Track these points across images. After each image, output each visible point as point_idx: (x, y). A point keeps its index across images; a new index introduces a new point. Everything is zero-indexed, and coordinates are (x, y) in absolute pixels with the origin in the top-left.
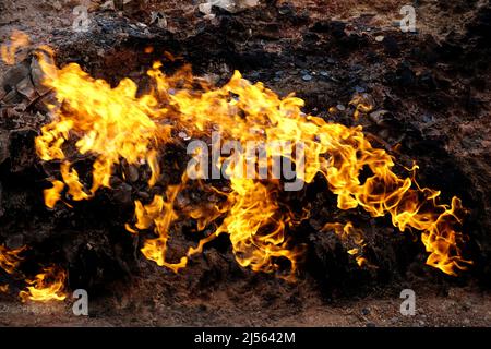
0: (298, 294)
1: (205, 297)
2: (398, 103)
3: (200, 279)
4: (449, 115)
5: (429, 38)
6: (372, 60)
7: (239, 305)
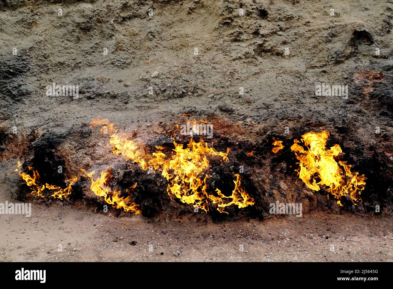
0: (207, 219)
1: (181, 218)
2: (238, 164)
3: (179, 213)
4: (254, 167)
5: (251, 143)
7: (190, 221)
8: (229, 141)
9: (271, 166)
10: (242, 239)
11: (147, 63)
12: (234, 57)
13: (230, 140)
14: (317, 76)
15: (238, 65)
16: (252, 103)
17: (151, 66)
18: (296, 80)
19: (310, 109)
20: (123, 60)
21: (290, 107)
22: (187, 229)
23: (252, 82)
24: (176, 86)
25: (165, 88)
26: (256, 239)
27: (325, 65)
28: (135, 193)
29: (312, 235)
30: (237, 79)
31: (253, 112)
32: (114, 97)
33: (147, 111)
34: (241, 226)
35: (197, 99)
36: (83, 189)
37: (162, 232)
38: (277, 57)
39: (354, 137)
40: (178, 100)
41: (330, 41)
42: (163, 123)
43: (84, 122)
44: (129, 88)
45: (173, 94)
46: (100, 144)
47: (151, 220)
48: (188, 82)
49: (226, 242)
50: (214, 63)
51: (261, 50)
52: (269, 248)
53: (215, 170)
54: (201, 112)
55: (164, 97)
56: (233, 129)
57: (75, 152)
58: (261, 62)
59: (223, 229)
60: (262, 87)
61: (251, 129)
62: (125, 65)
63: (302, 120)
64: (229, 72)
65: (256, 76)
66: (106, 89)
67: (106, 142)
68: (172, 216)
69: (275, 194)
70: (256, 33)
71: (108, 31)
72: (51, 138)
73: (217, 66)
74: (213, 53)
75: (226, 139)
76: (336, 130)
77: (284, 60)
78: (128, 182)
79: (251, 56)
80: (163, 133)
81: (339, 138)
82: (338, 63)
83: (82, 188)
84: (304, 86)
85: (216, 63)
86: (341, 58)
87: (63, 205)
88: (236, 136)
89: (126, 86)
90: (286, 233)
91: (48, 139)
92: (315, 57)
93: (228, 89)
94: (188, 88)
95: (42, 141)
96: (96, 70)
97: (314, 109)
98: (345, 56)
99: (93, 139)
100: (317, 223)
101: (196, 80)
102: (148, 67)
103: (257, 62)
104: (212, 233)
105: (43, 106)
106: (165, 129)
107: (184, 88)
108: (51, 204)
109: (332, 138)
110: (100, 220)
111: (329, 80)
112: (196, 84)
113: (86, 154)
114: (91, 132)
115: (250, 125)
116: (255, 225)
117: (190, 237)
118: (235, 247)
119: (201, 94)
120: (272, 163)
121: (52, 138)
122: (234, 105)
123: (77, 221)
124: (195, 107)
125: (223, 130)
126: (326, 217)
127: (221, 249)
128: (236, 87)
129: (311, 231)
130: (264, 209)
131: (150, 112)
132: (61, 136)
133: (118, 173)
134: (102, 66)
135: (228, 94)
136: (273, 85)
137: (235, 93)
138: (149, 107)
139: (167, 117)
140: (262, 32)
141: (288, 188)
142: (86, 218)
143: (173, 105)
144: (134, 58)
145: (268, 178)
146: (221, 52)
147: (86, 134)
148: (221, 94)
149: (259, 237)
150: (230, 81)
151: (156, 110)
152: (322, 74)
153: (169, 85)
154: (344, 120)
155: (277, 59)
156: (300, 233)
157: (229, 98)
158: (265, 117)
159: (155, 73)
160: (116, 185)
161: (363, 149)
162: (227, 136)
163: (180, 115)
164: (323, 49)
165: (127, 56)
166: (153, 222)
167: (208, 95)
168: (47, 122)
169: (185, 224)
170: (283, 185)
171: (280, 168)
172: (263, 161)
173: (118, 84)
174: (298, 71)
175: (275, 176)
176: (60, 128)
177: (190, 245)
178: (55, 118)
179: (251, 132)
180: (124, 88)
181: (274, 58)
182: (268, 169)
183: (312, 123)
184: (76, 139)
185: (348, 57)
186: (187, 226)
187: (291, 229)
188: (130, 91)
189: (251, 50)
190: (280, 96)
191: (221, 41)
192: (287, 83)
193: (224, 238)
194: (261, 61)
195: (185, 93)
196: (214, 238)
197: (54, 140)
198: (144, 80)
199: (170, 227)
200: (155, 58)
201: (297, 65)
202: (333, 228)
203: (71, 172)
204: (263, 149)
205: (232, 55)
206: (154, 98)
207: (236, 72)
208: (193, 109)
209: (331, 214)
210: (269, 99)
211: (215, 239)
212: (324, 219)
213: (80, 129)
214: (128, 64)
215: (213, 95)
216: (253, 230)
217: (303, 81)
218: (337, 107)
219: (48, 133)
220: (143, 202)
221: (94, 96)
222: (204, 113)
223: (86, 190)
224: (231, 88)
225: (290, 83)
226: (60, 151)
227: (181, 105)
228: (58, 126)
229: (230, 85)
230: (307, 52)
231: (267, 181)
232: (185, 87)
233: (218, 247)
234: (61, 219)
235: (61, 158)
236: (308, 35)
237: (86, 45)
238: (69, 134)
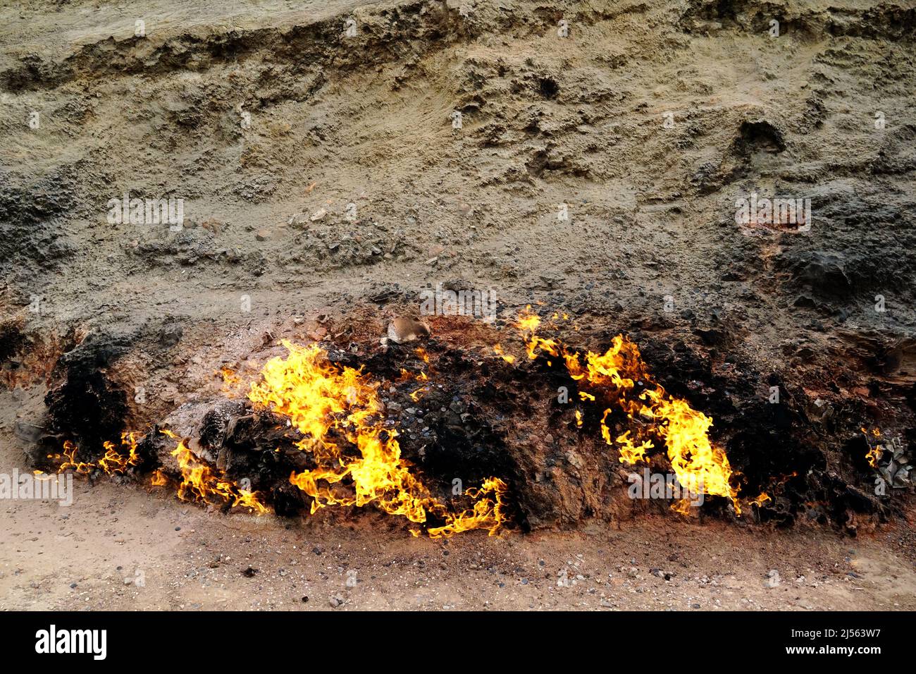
1: (356, 521)
2: (479, 408)
4: (513, 416)
6: (472, 378)
8: (463, 358)
9: (549, 414)
10: (481, 573)
11: (305, 192)
12: (484, 180)
13: (465, 356)
14: (660, 219)
15: (492, 197)
16: (518, 277)
17: (313, 198)
18: (615, 229)
19: (643, 291)
20: (257, 186)
21: (599, 286)
22: (366, 546)
23: (522, 232)
24: (359, 240)
25: (337, 245)
26: (512, 575)
27: (678, 196)
28: (259, 466)
29: (634, 569)
30: (489, 225)
31: (519, 295)
32: (235, 262)
33: (297, 291)
34: (481, 544)
35: (403, 268)
36: (159, 452)
37: (315, 550)
38: (578, 179)
39: (736, 353)
40: (363, 270)
41: (689, 146)
42: (326, 318)
43: (170, 312)
44: (265, 243)
45: (353, 257)
46: (197, 359)
47: (293, 523)
48: (387, 231)
49: (446, 578)
50: (442, 193)
51: (543, 165)
52: (536, 598)
53: (428, 421)
54: (407, 295)
55: (335, 262)
56: (474, 333)
57: (148, 376)
58: (542, 190)
59: (442, 548)
60: (542, 243)
61: (511, 334)
62: (260, 197)
63: (622, 315)
64: (472, 210)
65: (530, 219)
66: (220, 246)
67: (209, 356)
68: (337, 516)
69: (556, 476)
70: (532, 129)
71: (230, 128)
72: (103, 344)
73: (448, 199)
74: (441, 171)
75: (457, 355)
76: (698, 338)
77: (590, 185)
78: (245, 442)
79: (521, 177)
80: (325, 338)
81: (703, 357)
82: (706, 191)
83: (157, 449)
84: (631, 241)
85: (446, 191)
86: (713, 181)
87: (122, 483)
88: (479, 348)
89: (260, 239)
90: (577, 564)
91: (97, 347)
92: (657, 178)
93: (467, 247)
94: (385, 243)
95: (84, 350)
96: (202, 207)
97: (651, 290)
98: (721, 176)
99: (183, 348)
100: (647, 543)
101: (401, 228)
102: (308, 200)
103: (533, 190)
104: (417, 556)
105: (94, 280)
106: (329, 331)
107: (376, 244)
108: (98, 479)
109: (687, 356)
110: (191, 517)
111: (686, 227)
112: (402, 236)
113: (168, 379)
114: (181, 334)
115: (510, 324)
116: (512, 542)
117: (371, 564)
118: (463, 592)
119: (411, 257)
120: (551, 409)
121: (105, 346)
122: (479, 281)
123: (145, 519)
124: (396, 285)
125: (452, 334)
126: (669, 529)
127: (433, 595)
128: (485, 242)
129: (634, 561)
130: (532, 509)
131: (304, 293)
132: (123, 342)
133: (227, 422)
134: (216, 198)
135: (469, 258)
136: (566, 239)
137: (484, 255)
138: (302, 284)
139: (337, 304)
140: (545, 126)
141: (585, 463)
142: (162, 511)
143: (353, 279)
144: (280, 182)
145: (543, 442)
146: (458, 168)
147: (170, 339)
148: (453, 256)
149: (519, 569)
150: (475, 229)
151: (316, 291)
152: (672, 214)
153: (345, 237)
154: (714, 317)
155: (575, 185)
156: (609, 563)
157: (469, 265)
158: (544, 308)
159: (320, 213)
160: (220, 448)
161: (755, 381)
162: (460, 348)
163: (363, 300)
164: (674, 163)
165: (266, 178)
166: (298, 526)
167: (425, 260)
168: (99, 311)
169: (363, 535)
170: (574, 457)
171: (569, 419)
172: (534, 404)
173: (245, 234)
174: (619, 208)
175: (558, 437)
176: (123, 324)
177: (369, 581)
178: (116, 304)
179: (511, 340)
180: (256, 243)
181: (569, 181)
182: (544, 420)
183: (644, 321)
184: (150, 347)
185: (728, 180)
186: (367, 538)
187: (590, 554)
188: (266, 249)
189: (520, 164)
190: (578, 263)
191: (458, 146)
192: (594, 235)
193: (443, 568)
194: (540, 187)
195: (379, 254)
196: (420, 568)
197: (109, 349)
198: (297, 227)
199: (332, 538)
200: (323, 181)
201: (619, 197)
202: (683, 554)
203: (137, 416)
204: (533, 378)
205: (480, 175)
206: (313, 265)
207: (486, 210)
208: (393, 289)
209: (680, 522)
210: (554, 270)
211: (422, 570)
212: (664, 534)
213: (161, 326)
214: (267, 193)
215: (436, 258)
216: (506, 552)
217: (629, 231)
218: (701, 288)
219: (99, 334)
220: (277, 485)
221: (196, 258)
222: (413, 298)
223: (164, 455)
224: (475, 244)
225: (600, 234)
226: (116, 371)
227: (368, 280)
228: (120, 319)
229: (474, 238)
230: (641, 168)
231: (541, 447)
232: (380, 242)
233: (427, 589)
234: (113, 512)
235: (118, 387)
236: (643, 131)
237: (187, 157)
238: (139, 337)
